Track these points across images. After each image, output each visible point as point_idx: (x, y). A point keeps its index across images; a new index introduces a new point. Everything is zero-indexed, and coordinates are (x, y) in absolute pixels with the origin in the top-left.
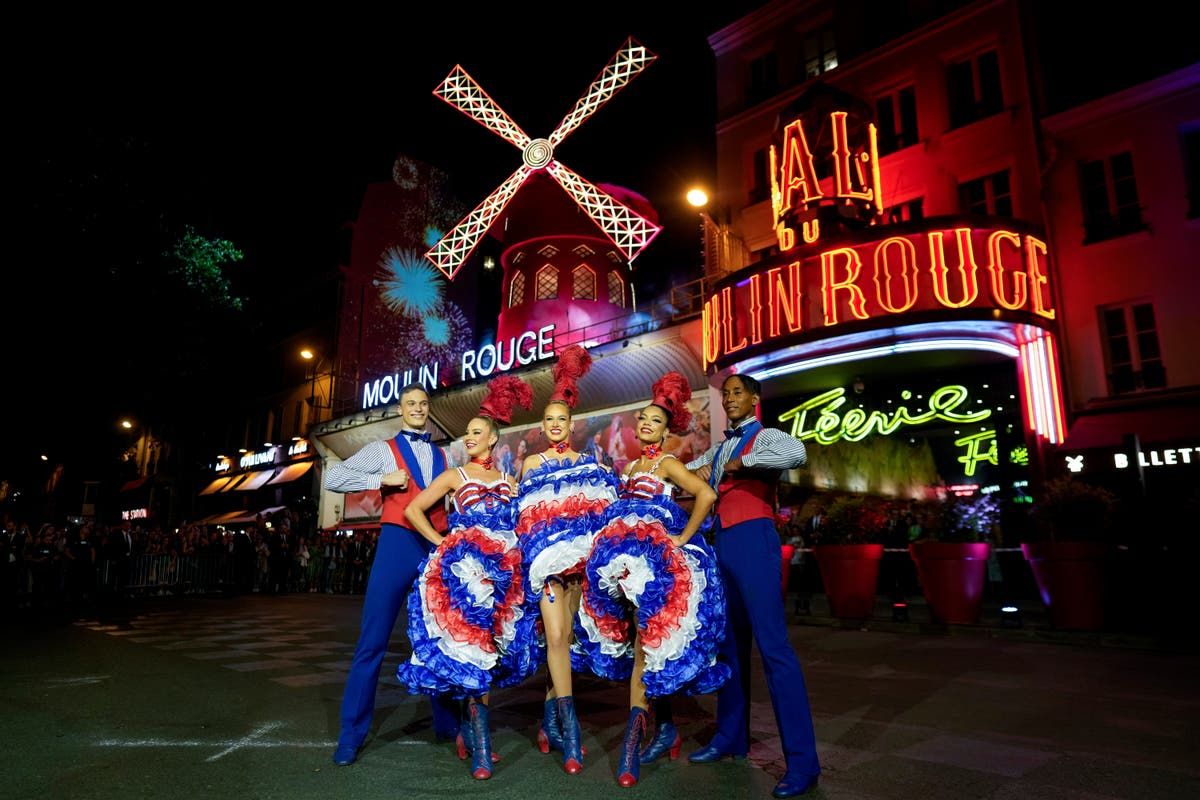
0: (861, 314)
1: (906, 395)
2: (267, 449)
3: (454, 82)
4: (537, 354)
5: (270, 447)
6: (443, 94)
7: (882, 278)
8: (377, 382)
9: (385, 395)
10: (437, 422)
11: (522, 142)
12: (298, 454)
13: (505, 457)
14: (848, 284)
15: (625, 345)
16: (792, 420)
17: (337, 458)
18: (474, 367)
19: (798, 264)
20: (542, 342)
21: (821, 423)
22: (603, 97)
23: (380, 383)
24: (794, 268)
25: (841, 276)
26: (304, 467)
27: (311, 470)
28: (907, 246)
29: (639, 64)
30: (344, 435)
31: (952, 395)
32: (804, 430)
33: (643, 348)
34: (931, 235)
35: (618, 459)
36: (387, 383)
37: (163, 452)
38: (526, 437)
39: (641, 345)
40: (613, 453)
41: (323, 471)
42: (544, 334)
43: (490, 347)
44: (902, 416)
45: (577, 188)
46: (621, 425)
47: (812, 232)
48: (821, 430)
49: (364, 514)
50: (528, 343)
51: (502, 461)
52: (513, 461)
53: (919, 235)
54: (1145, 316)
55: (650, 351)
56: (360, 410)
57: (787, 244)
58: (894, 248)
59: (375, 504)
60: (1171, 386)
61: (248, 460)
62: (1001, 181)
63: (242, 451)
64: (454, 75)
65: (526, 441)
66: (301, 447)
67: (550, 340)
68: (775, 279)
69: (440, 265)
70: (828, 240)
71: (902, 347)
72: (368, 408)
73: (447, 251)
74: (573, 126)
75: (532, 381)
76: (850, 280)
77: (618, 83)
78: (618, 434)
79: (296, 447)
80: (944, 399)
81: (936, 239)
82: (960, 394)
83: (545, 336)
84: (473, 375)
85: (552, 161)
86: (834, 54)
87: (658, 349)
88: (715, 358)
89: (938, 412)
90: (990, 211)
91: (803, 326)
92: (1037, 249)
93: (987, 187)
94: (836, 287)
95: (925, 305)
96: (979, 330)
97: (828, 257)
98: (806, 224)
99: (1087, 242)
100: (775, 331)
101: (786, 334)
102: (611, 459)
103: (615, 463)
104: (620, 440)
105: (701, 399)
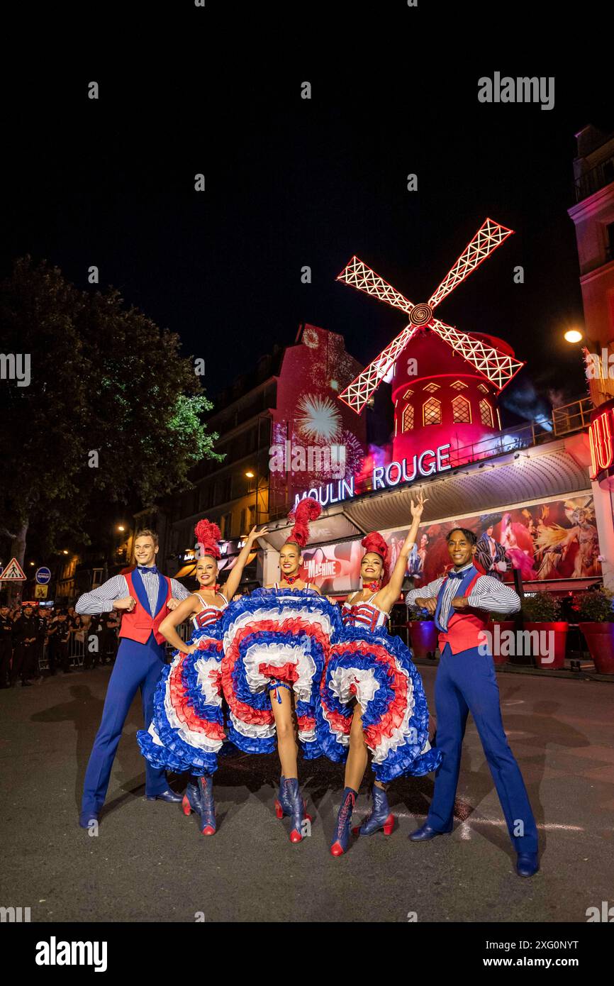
3: (352, 269)
4: (436, 468)
5: (224, 543)
6: (344, 279)
8: (306, 493)
10: (354, 522)
11: (407, 307)
15: (517, 458)
18: (383, 479)
20: (440, 458)
22: (469, 267)
23: (307, 494)
27: (256, 558)
29: (497, 239)
30: (281, 533)
33: (531, 459)
35: (510, 548)
38: (427, 532)
39: (528, 457)
40: (505, 543)
41: (265, 560)
42: (441, 451)
43: (396, 464)
45: (454, 337)
46: (510, 520)
50: (428, 458)
52: (418, 550)
64: (352, 264)
65: (428, 535)
67: (447, 456)
69: (350, 404)
73: (354, 393)
74: (446, 291)
75: (433, 488)
77: (481, 255)
78: (508, 529)
83: (442, 453)
85: (432, 319)
87: (544, 459)
88: (608, 465)
102: (504, 548)
103: (508, 552)
104: (510, 533)
105: (584, 498)
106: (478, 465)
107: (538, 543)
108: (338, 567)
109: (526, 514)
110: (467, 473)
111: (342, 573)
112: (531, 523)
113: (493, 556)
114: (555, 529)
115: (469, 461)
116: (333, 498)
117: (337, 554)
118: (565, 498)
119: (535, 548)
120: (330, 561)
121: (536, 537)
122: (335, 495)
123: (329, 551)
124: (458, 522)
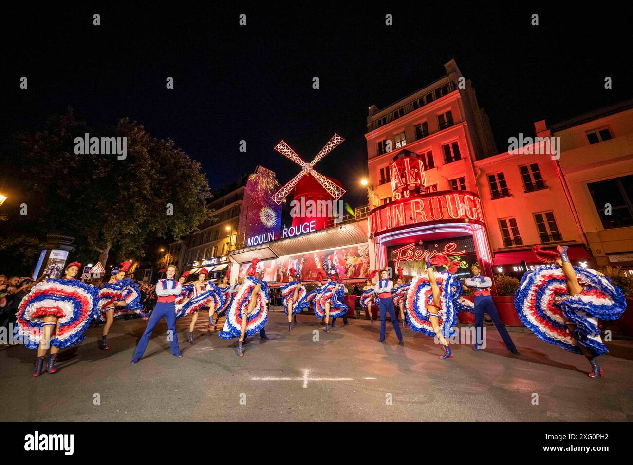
0: (425, 220)
1: (436, 245)
2: (211, 259)
3: (281, 145)
4: (309, 230)
5: (213, 258)
6: (277, 149)
7: (431, 208)
9: (255, 242)
10: (273, 251)
11: (302, 164)
12: (223, 261)
13: (297, 263)
14: (420, 210)
15: (341, 228)
16: (397, 253)
17: (237, 263)
19: (403, 204)
20: (311, 226)
21: (408, 254)
22: (327, 151)
24: (401, 205)
25: (418, 208)
26: (226, 265)
28: (439, 200)
29: (339, 142)
31: (452, 246)
32: (402, 256)
33: (346, 228)
34: (446, 196)
36: (256, 238)
37: (174, 260)
43: (293, 227)
44: (435, 252)
45: (320, 178)
47: (407, 195)
48: (407, 256)
50: (306, 226)
51: (295, 264)
53: (442, 196)
54: (513, 222)
55: (349, 230)
56: (246, 247)
57: (399, 198)
58: (435, 200)
60: (524, 244)
61: (205, 262)
62: (462, 180)
63: (203, 260)
64: (281, 143)
66: (224, 259)
68: (395, 208)
69: (276, 201)
70: (412, 196)
71: (438, 231)
72: (249, 246)
73: (278, 196)
74: (318, 159)
75: (307, 239)
76: (421, 209)
77: (332, 147)
79: (222, 259)
80: (449, 248)
81: (448, 197)
82: (454, 245)
83: (312, 224)
84: (287, 236)
85: (312, 170)
86: (405, 141)
87: (351, 229)
88: (374, 233)
89: (448, 251)
90: (459, 189)
91: (406, 223)
92: (478, 201)
93: (458, 181)
94: (416, 211)
95: (446, 217)
96: (462, 226)
97: (413, 203)
98: (405, 192)
99: (492, 199)
100: (396, 225)
101: (400, 226)
102: (334, 264)
103: (335, 266)
105: (365, 245)
106: (326, 229)
107: (347, 263)
108: (265, 271)
110: (322, 233)
112: (345, 255)
113: (330, 268)
114: (354, 258)
115: (322, 228)
116: (265, 241)
117: (265, 265)
118: (358, 245)
119: (346, 265)
121: (347, 261)
124: (316, 253)
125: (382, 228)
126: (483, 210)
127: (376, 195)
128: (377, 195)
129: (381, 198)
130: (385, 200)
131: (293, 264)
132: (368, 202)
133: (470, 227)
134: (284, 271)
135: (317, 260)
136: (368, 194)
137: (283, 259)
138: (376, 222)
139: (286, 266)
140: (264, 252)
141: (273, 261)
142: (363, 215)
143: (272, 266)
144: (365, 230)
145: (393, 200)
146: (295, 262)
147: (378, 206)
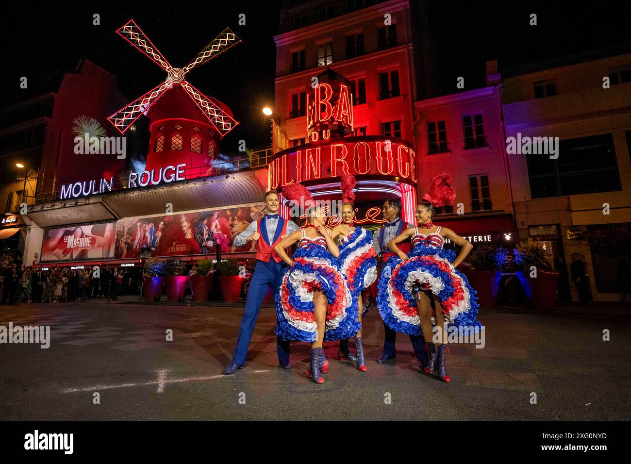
3: (129, 28)
4: (175, 178)
6: (122, 34)
7: (356, 159)
8: (71, 185)
9: (76, 192)
10: (110, 210)
11: (168, 68)
12: (9, 223)
13: (151, 229)
14: (342, 160)
15: (227, 177)
17: (38, 226)
19: (320, 148)
20: (178, 172)
23: (73, 186)
24: (318, 150)
25: (339, 156)
26: (15, 230)
28: (367, 147)
29: (232, 41)
30: (45, 213)
33: (235, 179)
34: (376, 143)
35: (216, 233)
36: (78, 186)
38: (164, 220)
39: (234, 178)
40: (214, 229)
41: (28, 234)
42: (180, 168)
43: (146, 172)
45: (197, 96)
46: (218, 216)
47: (326, 136)
49: (55, 258)
50: (170, 171)
51: (149, 231)
52: (156, 232)
53: (372, 142)
55: (239, 182)
56: (58, 200)
57: (315, 139)
58: (361, 147)
59: (63, 253)
64: (130, 25)
65: (164, 222)
66: (11, 219)
67: (183, 171)
68: (309, 154)
69: (116, 125)
70: (334, 139)
71: (362, 190)
72: (64, 200)
75: (171, 191)
76: (343, 158)
78: (217, 221)
79: (8, 219)
80: (371, 213)
81: (378, 145)
83: (180, 169)
84: (135, 186)
85: (184, 80)
86: (331, 57)
87: (243, 181)
88: (276, 187)
89: (369, 218)
90: (393, 135)
91: (321, 176)
92: (413, 154)
93: (392, 126)
94: (337, 160)
95: (373, 173)
96: (391, 185)
97: (333, 147)
98: (324, 131)
99: (428, 154)
100: (308, 178)
101: (313, 179)
102: (213, 232)
103: (215, 235)
104: (218, 224)
105: (262, 206)
106: (203, 179)
107: (233, 231)
108: (93, 241)
109: (228, 213)
110: (195, 184)
111: (96, 245)
112: (231, 218)
113: (206, 237)
114: (244, 223)
115: (197, 177)
116: (94, 191)
117: (93, 232)
118: (251, 205)
119: (231, 233)
120: (87, 236)
121: (232, 227)
122: (97, 189)
123: (87, 229)
124: (186, 215)
125: (287, 182)
126: (416, 167)
127: (284, 133)
128: (286, 134)
129: (291, 139)
130: (296, 141)
131: (145, 231)
132: (271, 141)
133: (398, 187)
134: (129, 241)
135: (185, 225)
136: (271, 129)
137: (127, 222)
138: (281, 173)
139: (132, 233)
140: (92, 209)
141: (109, 226)
142: (262, 161)
143: (107, 233)
144: (263, 183)
145: (307, 141)
146: (148, 227)
147: (284, 149)
